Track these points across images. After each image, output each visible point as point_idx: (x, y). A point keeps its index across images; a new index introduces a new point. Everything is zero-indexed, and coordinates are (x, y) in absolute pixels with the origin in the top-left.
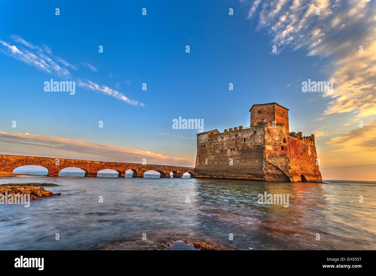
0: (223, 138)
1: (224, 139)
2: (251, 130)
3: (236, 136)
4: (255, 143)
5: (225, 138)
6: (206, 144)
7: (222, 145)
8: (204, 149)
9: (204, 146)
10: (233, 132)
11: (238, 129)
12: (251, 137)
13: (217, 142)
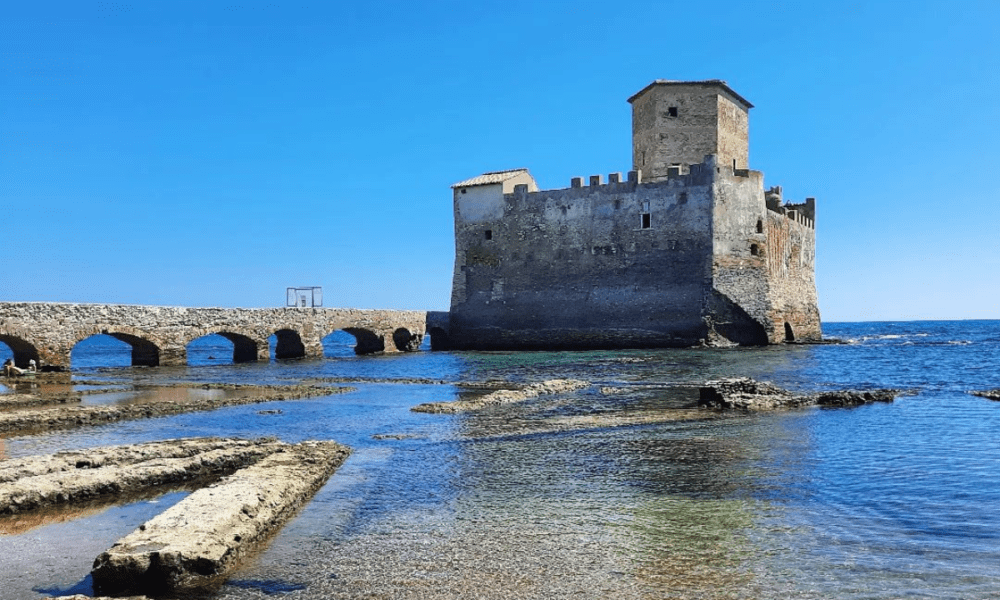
0: (564, 210)
1: (572, 213)
2: (670, 187)
3: (617, 204)
4: (682, 233)
5: (573, 208)
6: (495, 229)
7: (562, 233)
8: (486, 243)
9: (488, 235)
10: (605, 190)
11: (620, 181)
12: (668, 211)
13: (543, 221)
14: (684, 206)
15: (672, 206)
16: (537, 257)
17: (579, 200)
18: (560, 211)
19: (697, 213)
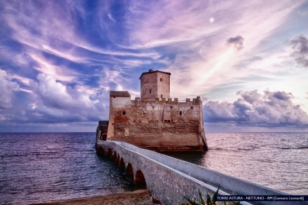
1: (156, 109)
2: (187, 104)
3: (171, 107)
4: (192, 118)
5: (157, 107)
6: (127, 111)
7: (152, 115)
8: (123, 116)
9: (124, 113)
10: (167, 102)
11: (172, 100)
12: (188, 111)
13: (146, 110)
14: (192, 110)
15: (189, 110)
16: (142, 122)
17: (159, 105)
18: (152, 107)
19: (196, 113)
